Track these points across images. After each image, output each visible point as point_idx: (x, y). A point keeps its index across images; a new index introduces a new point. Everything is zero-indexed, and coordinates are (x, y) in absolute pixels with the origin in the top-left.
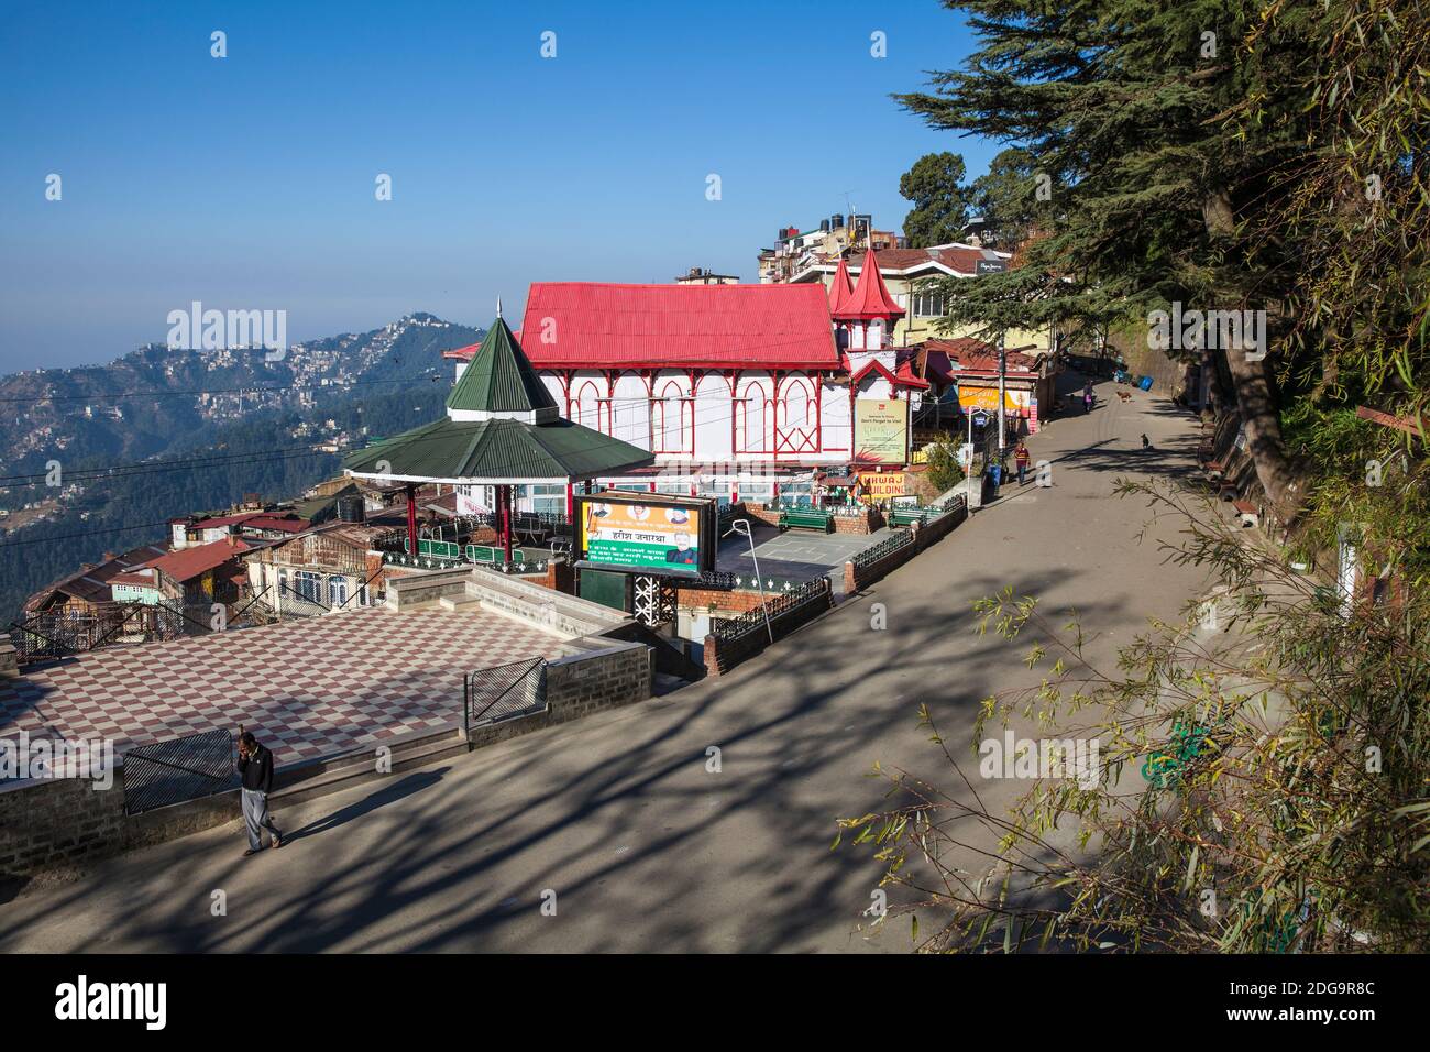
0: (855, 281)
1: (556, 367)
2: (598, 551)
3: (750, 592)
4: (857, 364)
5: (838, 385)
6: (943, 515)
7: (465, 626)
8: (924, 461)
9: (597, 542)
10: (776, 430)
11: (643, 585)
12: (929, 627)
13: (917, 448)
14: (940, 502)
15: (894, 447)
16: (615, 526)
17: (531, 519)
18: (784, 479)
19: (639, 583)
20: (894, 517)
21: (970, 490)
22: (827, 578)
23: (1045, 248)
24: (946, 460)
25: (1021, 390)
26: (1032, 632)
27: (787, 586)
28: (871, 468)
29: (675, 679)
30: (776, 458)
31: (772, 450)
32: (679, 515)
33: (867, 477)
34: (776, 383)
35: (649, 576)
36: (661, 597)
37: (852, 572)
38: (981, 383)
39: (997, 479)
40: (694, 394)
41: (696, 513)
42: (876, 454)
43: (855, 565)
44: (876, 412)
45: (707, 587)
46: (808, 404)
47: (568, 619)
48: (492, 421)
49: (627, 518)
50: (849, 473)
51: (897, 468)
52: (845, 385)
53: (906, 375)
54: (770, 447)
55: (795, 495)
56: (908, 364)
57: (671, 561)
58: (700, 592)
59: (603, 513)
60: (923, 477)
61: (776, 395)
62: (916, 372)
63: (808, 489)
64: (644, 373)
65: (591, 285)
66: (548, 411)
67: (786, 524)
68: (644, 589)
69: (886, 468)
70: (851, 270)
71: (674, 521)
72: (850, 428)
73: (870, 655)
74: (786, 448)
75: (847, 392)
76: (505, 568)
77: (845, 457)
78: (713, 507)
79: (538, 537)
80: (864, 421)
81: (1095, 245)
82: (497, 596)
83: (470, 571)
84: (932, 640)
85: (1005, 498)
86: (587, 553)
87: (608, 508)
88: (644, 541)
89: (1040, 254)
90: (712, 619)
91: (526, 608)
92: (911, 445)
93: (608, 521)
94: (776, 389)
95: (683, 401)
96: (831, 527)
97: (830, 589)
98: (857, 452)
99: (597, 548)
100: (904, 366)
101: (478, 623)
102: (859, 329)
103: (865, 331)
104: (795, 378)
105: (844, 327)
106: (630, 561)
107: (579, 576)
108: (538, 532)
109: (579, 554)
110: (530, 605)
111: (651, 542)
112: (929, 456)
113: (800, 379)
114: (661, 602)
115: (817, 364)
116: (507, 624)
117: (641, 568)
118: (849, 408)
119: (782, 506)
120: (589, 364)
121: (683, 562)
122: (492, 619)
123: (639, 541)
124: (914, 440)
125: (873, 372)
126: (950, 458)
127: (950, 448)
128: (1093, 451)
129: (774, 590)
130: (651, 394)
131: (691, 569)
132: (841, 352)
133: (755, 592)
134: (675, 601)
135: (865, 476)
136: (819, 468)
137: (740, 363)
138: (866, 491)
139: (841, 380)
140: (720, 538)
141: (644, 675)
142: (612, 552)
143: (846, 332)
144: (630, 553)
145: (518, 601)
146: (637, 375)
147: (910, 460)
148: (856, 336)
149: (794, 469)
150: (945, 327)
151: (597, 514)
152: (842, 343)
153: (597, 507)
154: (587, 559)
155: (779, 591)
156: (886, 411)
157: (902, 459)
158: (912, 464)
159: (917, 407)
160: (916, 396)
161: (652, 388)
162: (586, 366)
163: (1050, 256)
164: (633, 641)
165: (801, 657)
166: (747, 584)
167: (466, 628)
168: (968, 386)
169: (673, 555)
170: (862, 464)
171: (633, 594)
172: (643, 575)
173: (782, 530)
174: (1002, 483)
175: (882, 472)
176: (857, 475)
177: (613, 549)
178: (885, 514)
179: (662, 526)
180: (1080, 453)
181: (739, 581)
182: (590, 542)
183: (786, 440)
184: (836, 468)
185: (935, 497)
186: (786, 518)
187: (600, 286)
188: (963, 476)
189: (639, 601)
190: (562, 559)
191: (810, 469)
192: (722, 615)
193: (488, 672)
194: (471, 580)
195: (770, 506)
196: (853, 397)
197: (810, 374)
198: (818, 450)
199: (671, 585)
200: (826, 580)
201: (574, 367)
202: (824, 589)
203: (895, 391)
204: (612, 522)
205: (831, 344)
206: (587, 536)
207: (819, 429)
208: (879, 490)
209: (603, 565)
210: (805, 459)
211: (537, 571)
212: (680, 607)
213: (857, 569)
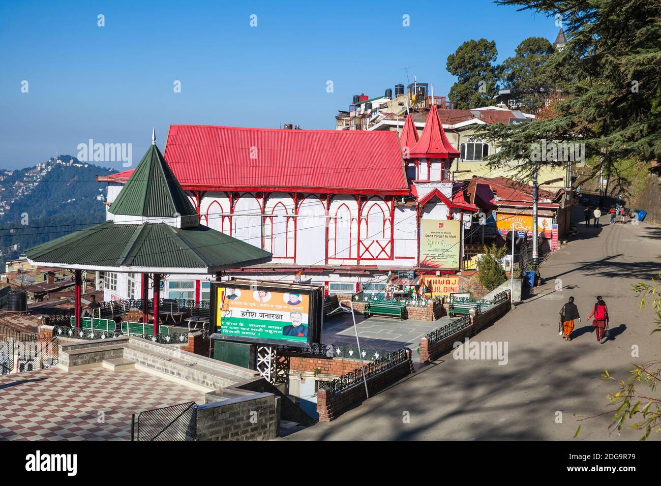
0: (420, 133)
1: (190, 188)
2: (228, 326)
3: (346, 360)
4: (422, 192)
5: (407, 207)
6: (493, 306)
7: (124, 382)
8: (474, 267)
9: (228, 319)
10: (359, 241)
11: (264, 353)
12: (490, 383)
13: (468, 258)
14: (490, 297)
15: (452, 256)
16: (243, 306)
17: (171, 304)
18: (364, 280)
19: (260, 352)
20: (453, 308)
21: (513, 288)
22: (408, 349)
23: (573, 102)
24: (493, 265)
25: (545, 217)
26: (570, 388)
27: (377, 355)
28: (432, 273)
29: (292, 424)
30: (358, 263)
31: (356, 257)
32: (294, 298)
33: (429, 279)
34: (360, 206)
35: (268, 346)
36: (278, 365)
37: (426, 346)
38: (514, 211)
39: (531, 281)
40: (296, 213)
41: (307, 297)
42: (436, 262)
43: (429, 340)
44: (436, 229)
45: (313, 356)
46: (384, 221)
47: (209, 376)
48: (146, 225)
49: (253, 301)
50: (415, 276)
51: (452, 272)
52: (413, 208)
53: (460, 202)
54: (354, 255)
55: (374, 292)
56: (461, 193)
57: (287, 335)
58: (308, 360)
59: (234, 296)
60: (475, 279)
61: (360, 214)
62: (467, 199)
63: (383, 288)
64: (258, 196)
65: (217, 128)
66: (190, 218)
67: (369, 312)
68: (264, 357)
69: (444, 273)
70: (417, 124)
71: (290, 303)
72: (416, 241)
73: (449, 402)
74: (367, 255)
75: (415, 213)
76: (154, 339)
77: (411, 264)
78: (320, 292)
79: (177, 318)
80: (427, 236)
81: (612, 100)
82: (150, 359)
83: (127, 340)
84: (493, 393)
85: (539, 296)
86: (220, 327)
87: (238, 292)
88: (266, 318)
89: (569, 107)
90: (316, 382)
91: (174, 368)
92: (463, 255)
93: (238, 303)
94: (360, 210)
95: (288, 218)
96: (405, 315)
97: (410, 358)
98: (421, 260)
99: (228, 323)
100: (458, 195)
101: (135, 380)
102: (424, 166)
103: (429, 167)
104: (374, 202)
105: (411, 165)
106: (254, 334)
107: (213, 346)
108: (177, 314)
109: (214, 328)
110: (178, 366)
111: (272, 319)
112: (479, 263)
113: (378, 202)
114: (277, 367)
115: (392, 191)
116: (158, 381)
117: (263, 339)
118: (416, 225)
119: (366, 299)
120: (215, 187)
121: (296, 335)
122: (145, 377)
123: (262, 319)
124: (465, 251)
125: (435, 198)
126: (496, 263)
127: (496, 256)
128: (603, 263)
129: (366, 358)
130: (263, 212)
131: (302, 340)
132: (410, 183)
133: (352, 360)
134: (287, 367)
135: (428, 279)
136: (393, 272)
137: (333, 189)
138: (429, 289)
139: (410, 204)
140: (325, 316)
141: (271, 419)
142: (240, 327)
143: (414, 168)
144: (254, 328)
145: (167, 363)
146: (252, 196)
147: (462, 267)
148: (422, 170)
149: (373, 272)
150: (494, 163)
151: (229, 297)
152: (411, 176)
153: (229, 292)
154: (220, 332)
155: (370, 360)
156: (445, 229)
157: (456, 266)
158: (464, 270)
159: (468, 226)
160: (467, 218)
161: (264, 207)
162: (214, 189)
163: (576, 108)
164: (262, 392)
165: (394, 403)
166: (345, 354)
167: (125, 384)
168: (504, 213)
169: (289, 329)
170: (426, 269)
171: (256, 361)
172: (264, 345)
173: (366, 316)
174: (535, 285)
175: (440, 276)
176: (422, 277)
177: (241, 324)
178: (446, 306)
179: (281, 307)
180: (593, 264)
181: (338, 351)
182: (223, 319)
183: (367, 249)
184: (405, 271)
185: (483, 294)
186: (369, 307)
187: (224, 128)
188: (506, 278)
189: (260, 366)
190: (199, 333)
191: (385, 272)
192: (325, 378)
193: (149, 412)
194: (128, 347)
195: (357, 298)
196: (419, 217)
197: (387, 199)
198: (391, 258)
199: (286, 353)
200: (407, 351)
201: (203, 189)
202: (406, 358)
203: (451, 213)
204: (241, 303)
205: (402, 177)
206: (220, 314)
207: (392, 241)
208: (438, 289)
209: (233, 337)
210: (381, 264)
211: (179, 342)
212: (291, 372)
213: (430, 343)
